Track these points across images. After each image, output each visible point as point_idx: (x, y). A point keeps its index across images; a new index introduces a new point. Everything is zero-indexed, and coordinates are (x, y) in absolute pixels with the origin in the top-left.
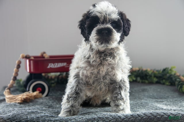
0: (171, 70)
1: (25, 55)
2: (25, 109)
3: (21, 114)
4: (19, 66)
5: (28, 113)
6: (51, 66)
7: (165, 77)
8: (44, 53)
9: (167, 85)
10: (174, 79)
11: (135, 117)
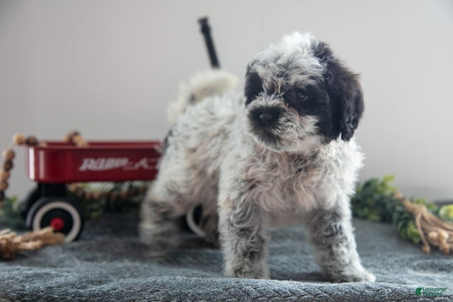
0: (383, 184)
1: (25, 136)
2: (18, 269)
3: (9, 278)
4: (9, 165)
5: (27, 277)
6: (89, 165)
7: (370, 202)
8: (76, 134)
9: (374, 221)
10: (389, 206)
11: (284, 295)
